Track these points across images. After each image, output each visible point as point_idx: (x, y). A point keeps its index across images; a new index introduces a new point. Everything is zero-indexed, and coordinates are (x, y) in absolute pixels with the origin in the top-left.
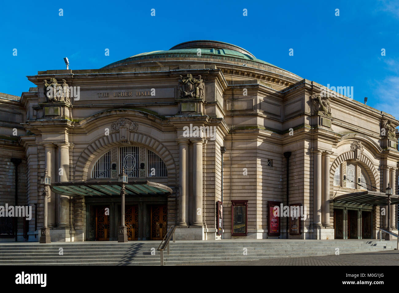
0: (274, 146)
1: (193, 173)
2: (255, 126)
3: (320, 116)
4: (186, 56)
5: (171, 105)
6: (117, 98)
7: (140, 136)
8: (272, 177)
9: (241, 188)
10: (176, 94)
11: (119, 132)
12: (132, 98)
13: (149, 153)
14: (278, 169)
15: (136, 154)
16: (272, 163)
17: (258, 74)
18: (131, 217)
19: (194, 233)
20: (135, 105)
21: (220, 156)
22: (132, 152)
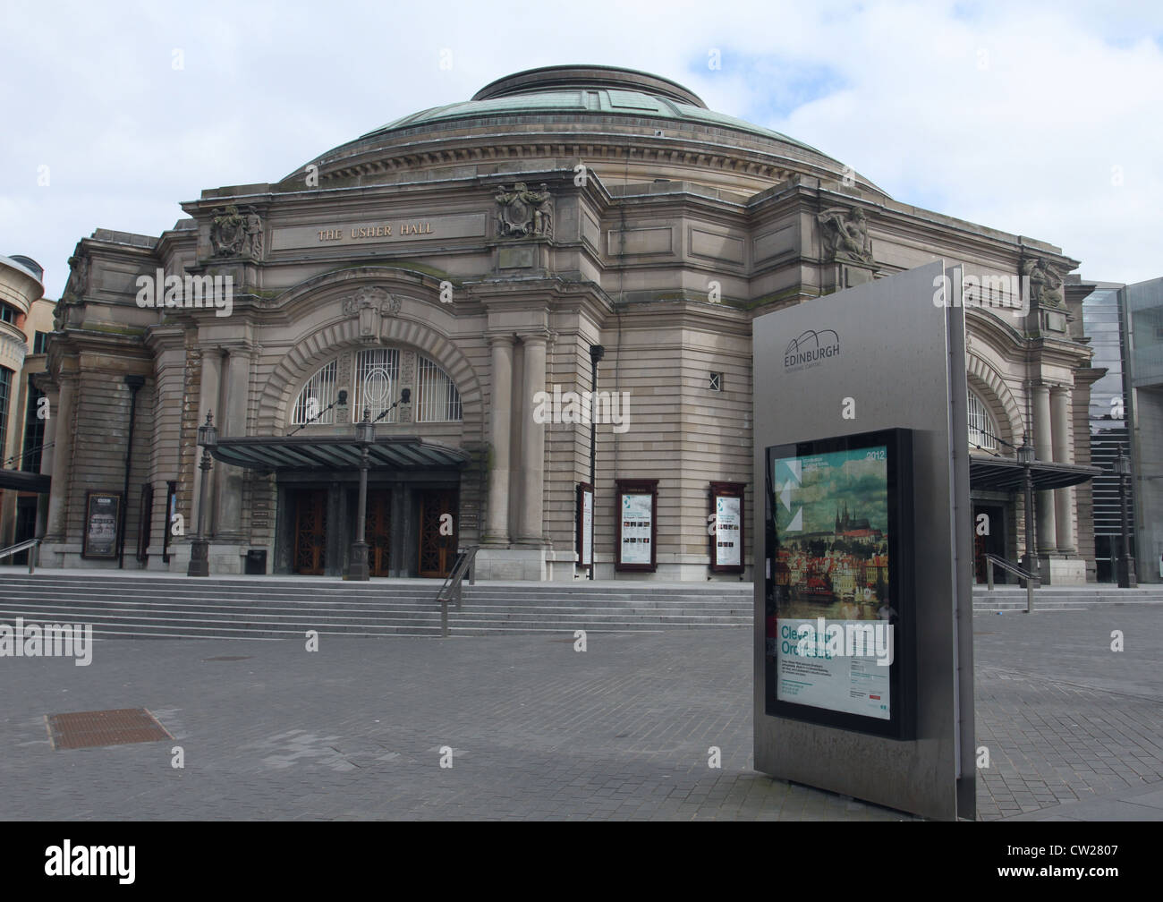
0: (727, 338)
1: (521, 413)
2: (676, 293)
3: (841, 264)
4: (516, 121)
5: (477, 253)
6: (358, 241)
7: (405, 325)
8: (723, 418)
9: (640, 447)
10: (488, 226)
11: (358, 318)
12: (391, 239)
13: (421, 365)
14: (738, 397)
15: (394, 366)
16: (722, 382)
17: (692, 153)
18: (374, 519)
19: (520, 563)
20: (396, 256)
21: (590, 368)
22: (385, 362)
